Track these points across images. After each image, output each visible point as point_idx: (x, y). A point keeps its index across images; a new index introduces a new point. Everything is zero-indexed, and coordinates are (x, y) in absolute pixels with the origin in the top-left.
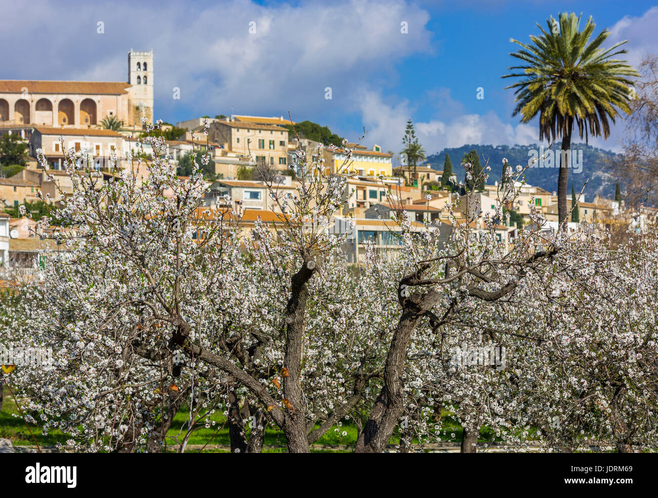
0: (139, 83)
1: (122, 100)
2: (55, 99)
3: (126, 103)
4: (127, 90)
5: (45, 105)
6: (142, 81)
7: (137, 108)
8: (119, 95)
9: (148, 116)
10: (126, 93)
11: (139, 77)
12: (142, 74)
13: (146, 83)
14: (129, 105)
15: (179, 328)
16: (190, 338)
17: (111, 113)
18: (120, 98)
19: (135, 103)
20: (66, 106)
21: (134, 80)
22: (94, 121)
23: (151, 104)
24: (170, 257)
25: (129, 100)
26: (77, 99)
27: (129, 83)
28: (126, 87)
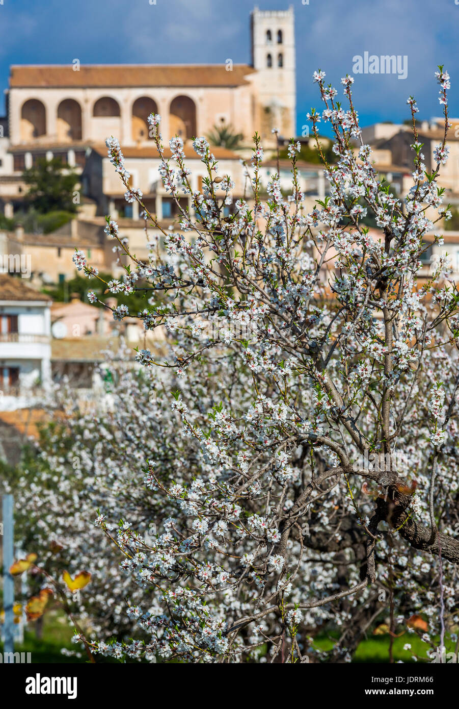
0: (270, 65)
1: (241, 95)
2: (125, 97)
3: (248, 101)
4: (249, 78)
5: (107, 107)
6: (275, 62)
7: (267, 110)
8: (234, 86)
9: (286, 125)
10: (247, 83)
11: (269, 57)
12: (275, 52)
13: (281, 65)
14: (254, 105)
15: (390, 491)
16: (412, 510)
17: (223, 120)
18: (238, 92)
19: (264, 101)
20: (145, 107)
21: (260, 61)
22: (191, 133)
23: (290, 101)
24: (376, 350)
25: (253, 98)
26: (163, 96)
27: (252, 66)
28: (247, 73)
